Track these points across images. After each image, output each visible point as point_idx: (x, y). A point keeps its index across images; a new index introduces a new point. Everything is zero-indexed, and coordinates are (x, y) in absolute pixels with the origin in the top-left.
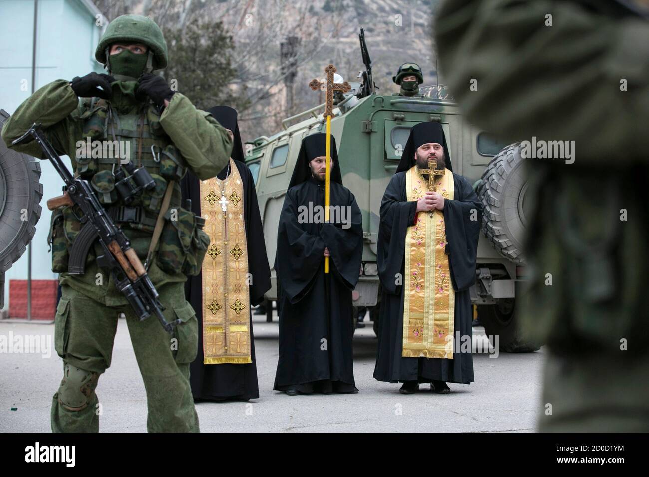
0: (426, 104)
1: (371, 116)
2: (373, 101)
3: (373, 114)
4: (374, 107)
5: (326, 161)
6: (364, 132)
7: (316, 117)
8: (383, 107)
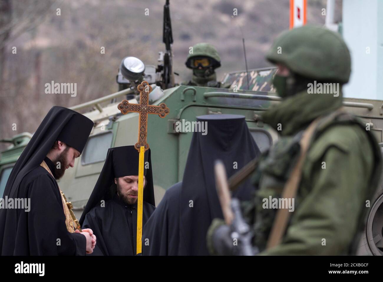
0: (249, 98)
1: (180, 113)
2: (182, 93)
3: (182, 110)
4: (183, 101)
5: (138, 182)
6: (170, 134)
7: (101, 111)
8: (194, 101)
